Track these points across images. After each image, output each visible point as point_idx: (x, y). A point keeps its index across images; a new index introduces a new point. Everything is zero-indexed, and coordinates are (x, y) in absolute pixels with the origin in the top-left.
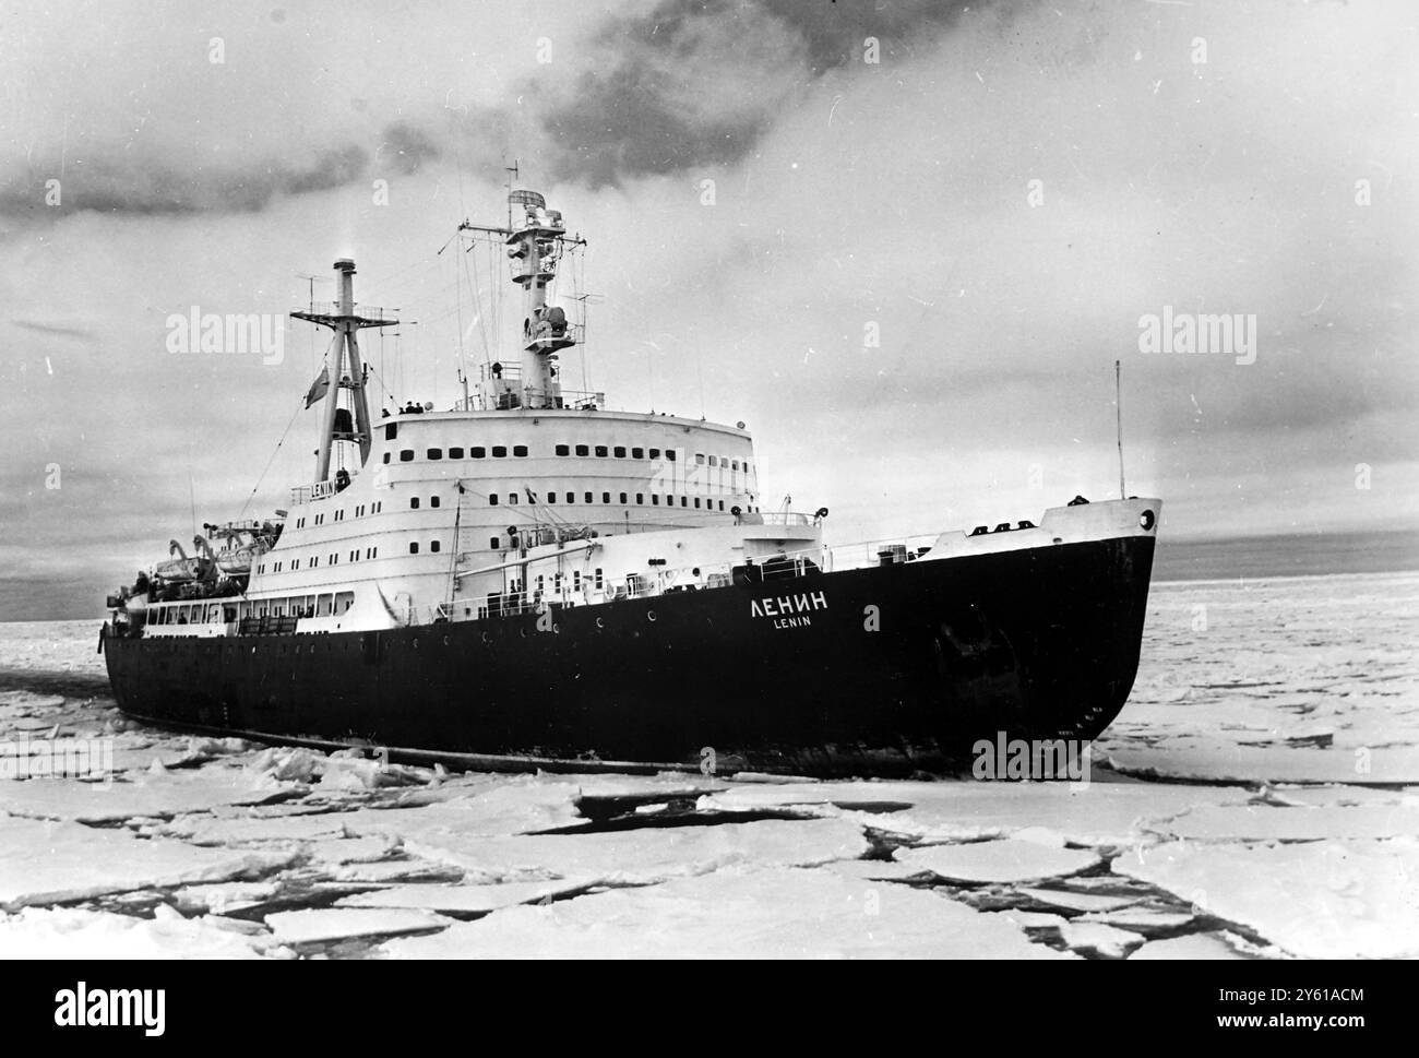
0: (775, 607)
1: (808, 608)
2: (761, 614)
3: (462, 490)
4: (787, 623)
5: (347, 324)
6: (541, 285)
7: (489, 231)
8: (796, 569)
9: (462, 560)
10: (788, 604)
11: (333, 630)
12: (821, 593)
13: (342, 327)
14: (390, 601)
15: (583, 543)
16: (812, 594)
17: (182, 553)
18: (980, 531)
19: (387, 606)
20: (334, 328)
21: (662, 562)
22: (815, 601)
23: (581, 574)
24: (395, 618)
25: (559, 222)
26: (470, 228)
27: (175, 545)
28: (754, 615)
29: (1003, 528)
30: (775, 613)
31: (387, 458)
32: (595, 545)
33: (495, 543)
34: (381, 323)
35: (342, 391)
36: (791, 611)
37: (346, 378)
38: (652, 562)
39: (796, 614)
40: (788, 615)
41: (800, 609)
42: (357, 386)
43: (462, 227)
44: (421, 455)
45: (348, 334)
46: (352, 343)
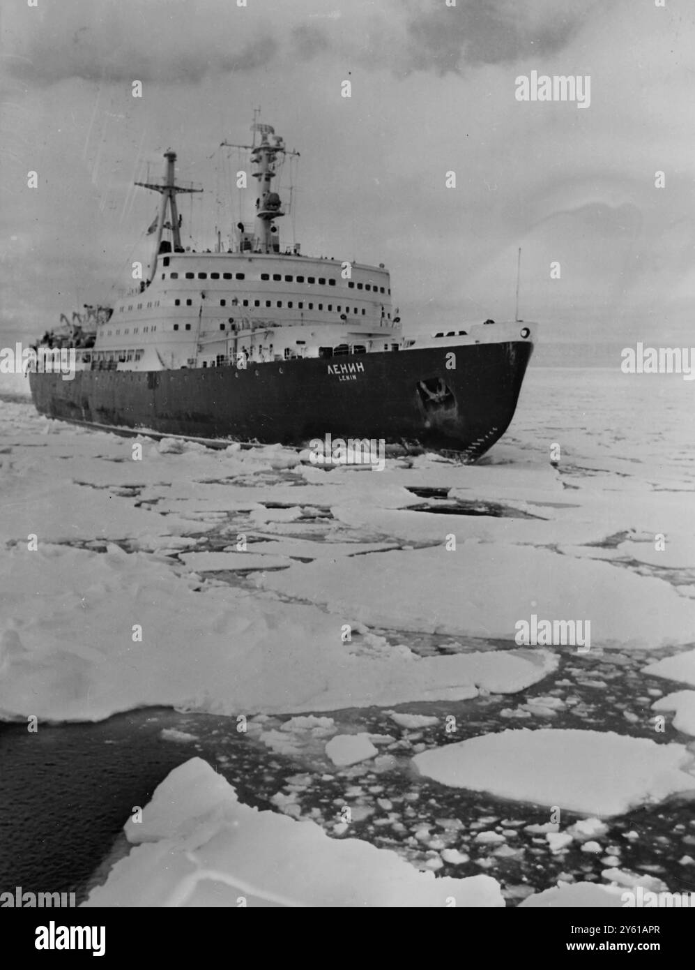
0: (339, 369)
1: (355, 371)
2: (333, 374)
3: (203, 297)
4: (345, 378)
5: (170, 190)
6: (268, 179)
7: (239, 147)
8: (349, 350)
9: (203, 335)
10: (345, 368)
11: (134, 370)
12: (361, 363)
13: (167, 192)
14: (162, 356)
15: (263, 330)
16: (357, 364)
17: (67, 321)
18: (440, 335)
19: (160, 358)
20: (162, 193)
21: (303, 343)
22: (358, 367)
23: (263, 347)
24: (163, 365)
25: (281, 143)
26: (227, 145)
27: (63, 317)
28: (329, 374)
29: (452, 334)
30: (339, 372)
31: (164, 276)
32: (269, 332)
33: (222, 327)
34: (190, 191)
35: (165, 230)
36: (347, 371)
37: (168, 223)
38: (298, 342)
39: (349, 374)
40: (345, 374)
41: (351, 371)
42: (176, 226)
43: (222, 144)
44: (182, 276)
45: (171, 197)
46: (173, 203)
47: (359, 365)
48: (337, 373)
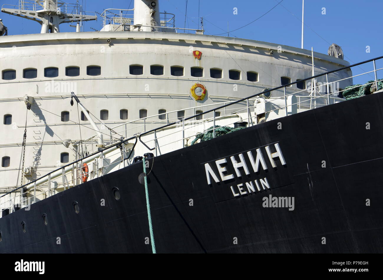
0: (230, 169)
1: (265, 168)
2: (217, 180)
4: (245, 188)
10: (243, 163)
12: (277, 146)
16: (267, 148)
22: (271, 157)
28: (209, 183)
30: (230, 177)
36: (247, 173)
39: (253, 176)
40: (244, 179)
41: (256, 169)
47: (273, 150)
48: (224, 178)
